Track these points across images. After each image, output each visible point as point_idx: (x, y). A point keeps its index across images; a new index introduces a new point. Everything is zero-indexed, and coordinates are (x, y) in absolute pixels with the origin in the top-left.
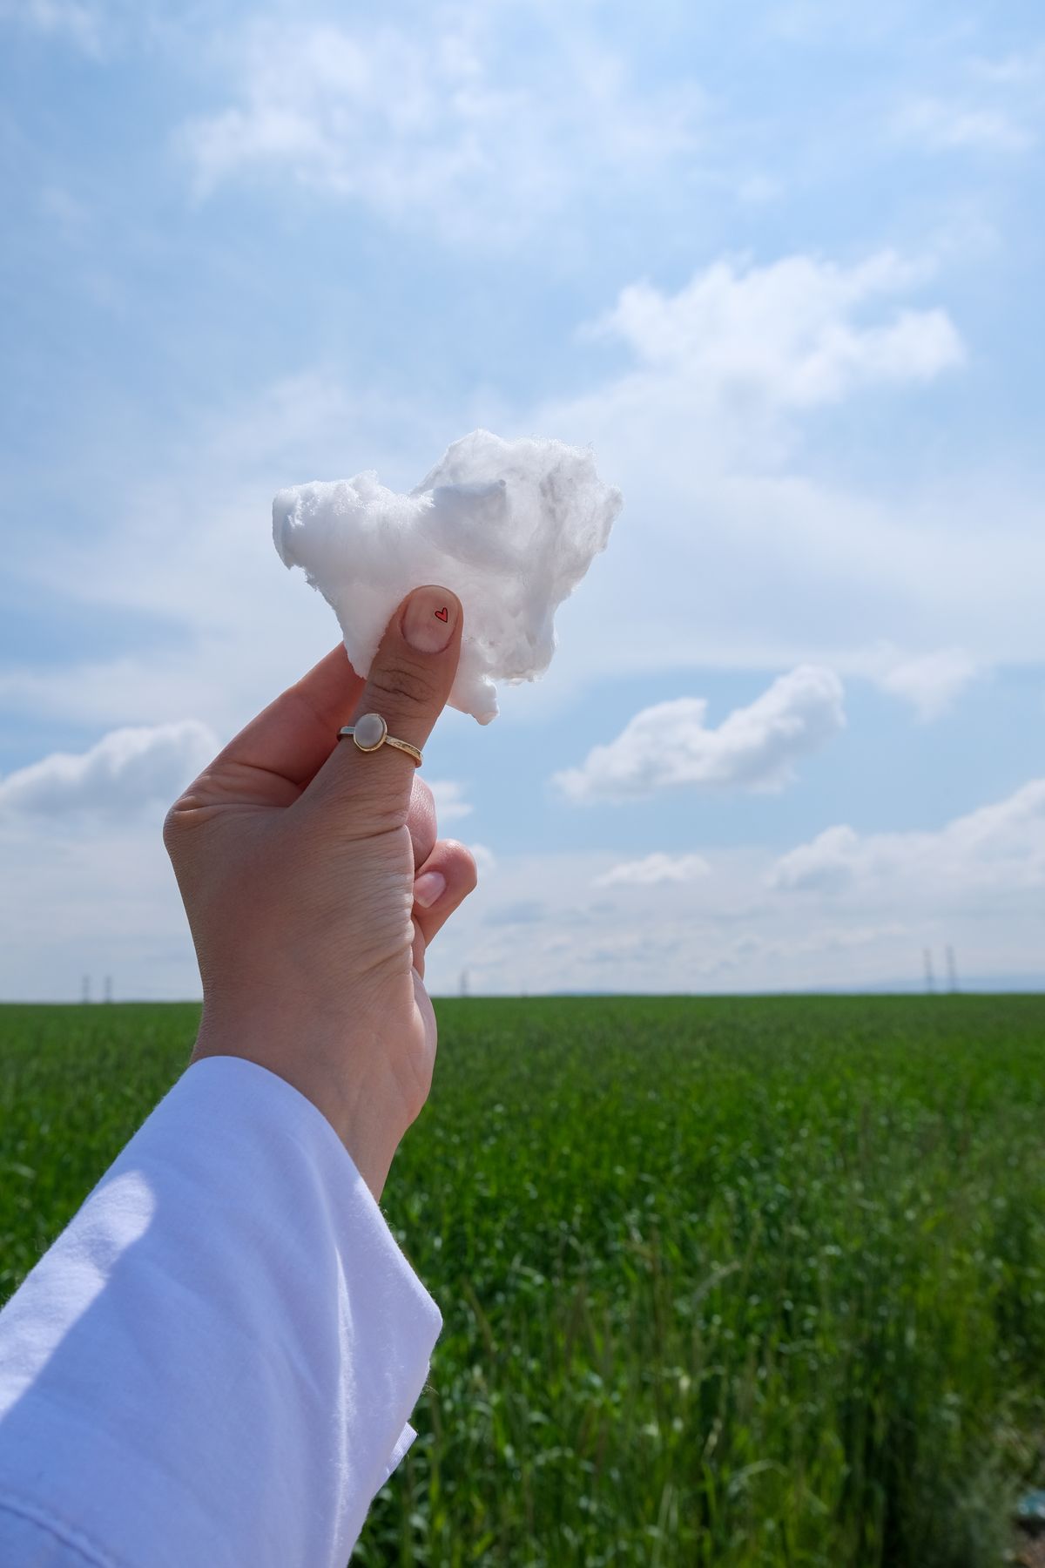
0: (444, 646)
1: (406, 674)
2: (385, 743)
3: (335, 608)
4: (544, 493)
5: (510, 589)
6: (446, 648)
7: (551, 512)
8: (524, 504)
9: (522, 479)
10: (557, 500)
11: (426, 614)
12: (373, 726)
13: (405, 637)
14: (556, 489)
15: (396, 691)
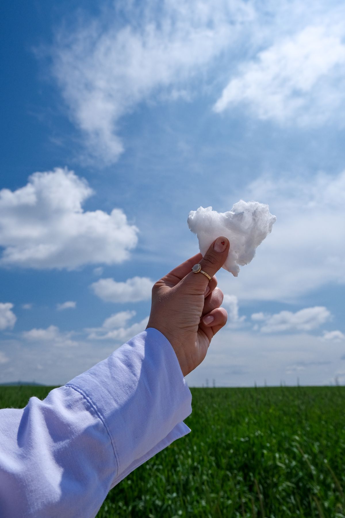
0: (222, 252)
1: (211, 256)
2: (200, 272)
3: (199, 239)
4: (253, 215)
5: (244, 239)
6: (223, 252)
7: (254, 220)
8: (248, 218)
9: (249, 212)
10: (256, 216)
11: (219, 243)
12: (198, 267)
13: (214, 248)
14: (256, 214)
15: (207, 260)
